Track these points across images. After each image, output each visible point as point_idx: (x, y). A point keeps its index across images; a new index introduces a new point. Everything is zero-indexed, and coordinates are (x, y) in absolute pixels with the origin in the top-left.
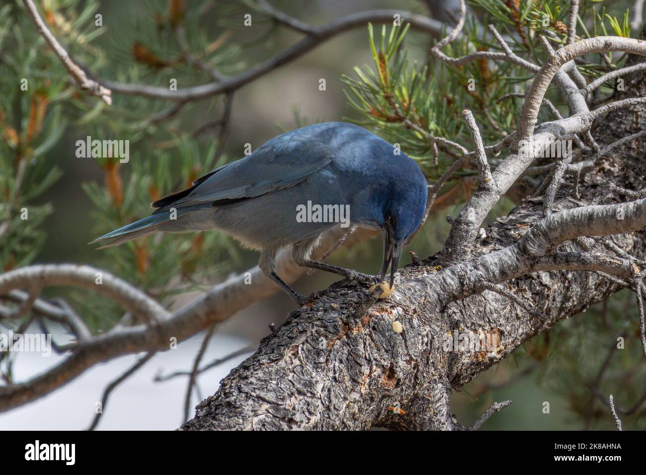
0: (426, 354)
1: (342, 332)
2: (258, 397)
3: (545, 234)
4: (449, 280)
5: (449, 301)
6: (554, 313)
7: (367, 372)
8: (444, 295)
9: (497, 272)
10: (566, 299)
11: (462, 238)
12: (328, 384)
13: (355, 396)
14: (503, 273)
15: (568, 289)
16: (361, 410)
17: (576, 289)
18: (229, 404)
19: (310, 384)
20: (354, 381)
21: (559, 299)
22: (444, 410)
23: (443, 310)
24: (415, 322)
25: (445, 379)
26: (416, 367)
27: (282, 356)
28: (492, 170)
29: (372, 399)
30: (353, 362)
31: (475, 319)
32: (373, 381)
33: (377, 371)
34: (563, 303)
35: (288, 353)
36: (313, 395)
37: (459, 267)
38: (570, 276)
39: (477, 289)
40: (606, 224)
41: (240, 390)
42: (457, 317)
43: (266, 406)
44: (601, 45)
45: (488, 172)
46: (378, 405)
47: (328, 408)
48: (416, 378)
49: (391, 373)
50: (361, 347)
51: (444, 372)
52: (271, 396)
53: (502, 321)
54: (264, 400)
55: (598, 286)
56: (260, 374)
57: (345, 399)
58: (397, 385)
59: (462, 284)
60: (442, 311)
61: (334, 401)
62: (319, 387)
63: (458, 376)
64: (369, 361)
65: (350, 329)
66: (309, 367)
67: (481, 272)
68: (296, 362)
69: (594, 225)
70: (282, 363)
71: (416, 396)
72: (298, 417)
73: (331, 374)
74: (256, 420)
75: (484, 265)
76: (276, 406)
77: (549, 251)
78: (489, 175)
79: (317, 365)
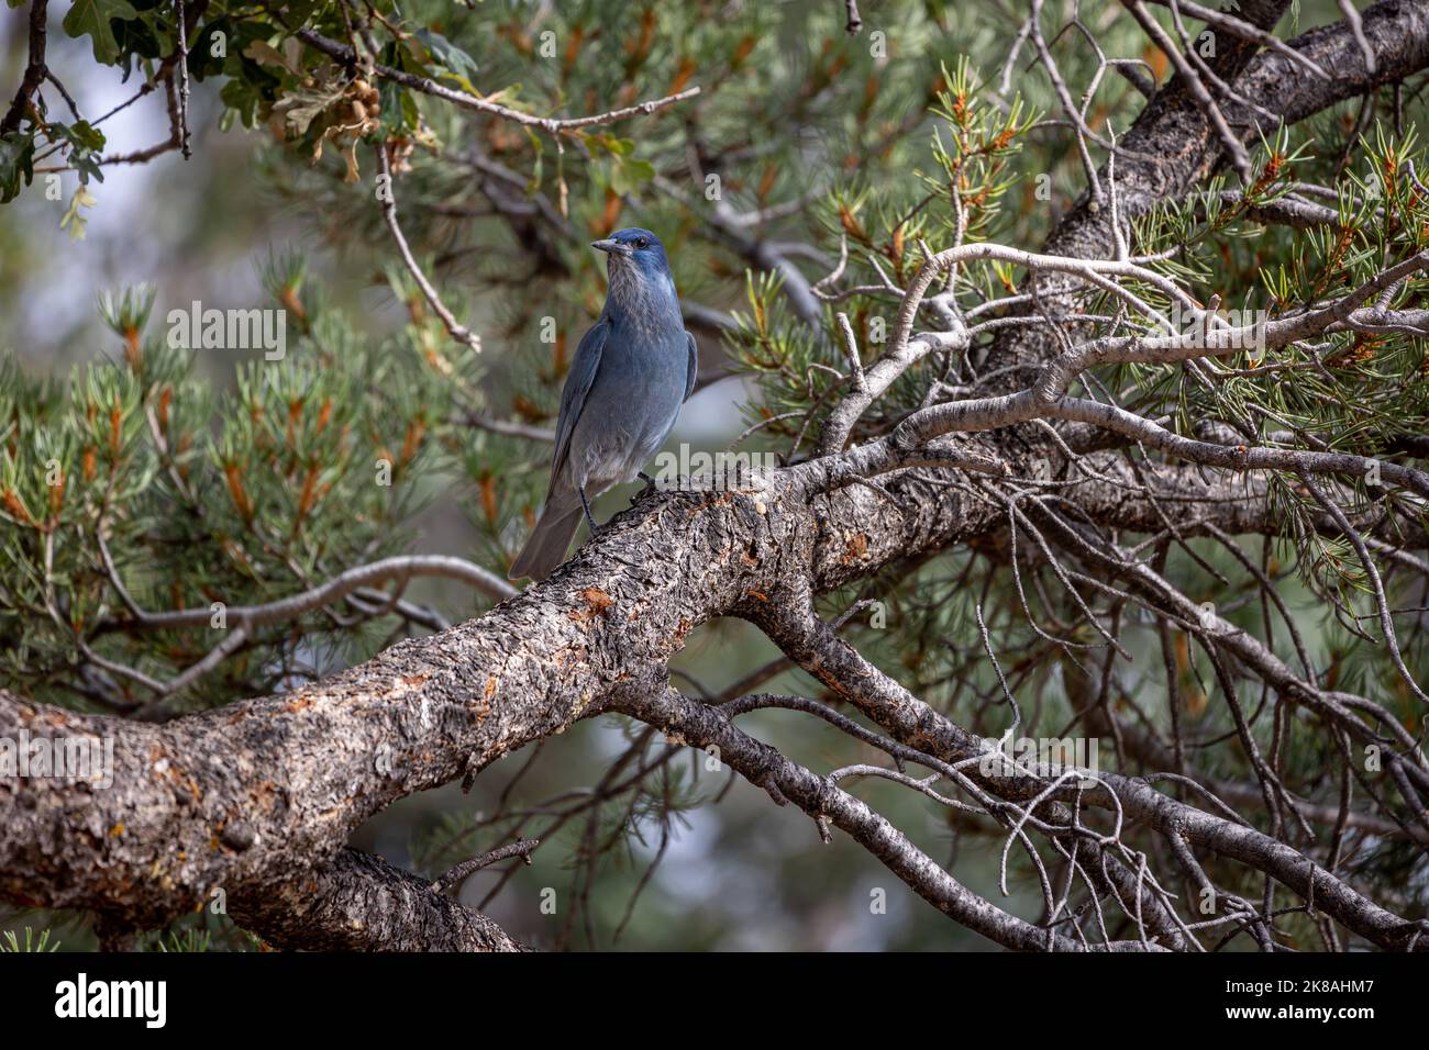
0: (790, 539)
1: (703, 504)
2: (616, 558)
3: (916, 428)
4: (816, 471)
5: (815, 493)
6: (924, 534)
7: (728, 545)
8: (810, 486)
9: (865, 465)
10: (937, 521)
11: (831, 439)
12: (687, 551)
13: (714, 566)
14: (871, 466)
15: (939, 511)
16: (720, 582)
17: (948, 513)
18: (585, 564)
19: (669, 549)
20: (714, 551)
21: (929, 520)
22: (807, 603)
23: (809, 501)
24: (780, 507)
25: (809, 571)
26: (779, 551)
27: (641, 521)
28: (865, 373)
29: (732, 574)
30: (713, 532)
31: (841, 520)
32: (734, 556)
33: (739, 546)
34: (933, 525)
35: (648, 520)
36: (672, 560)
37: (826, 459)
38: (941, 497)
39: (845, 482)
40: (978, 418)
41: (597, 551)
42: (823, 514)
43: (622, 567)
44: (981, 251)
45: (861, 374)
46: (739, 584)
47: (686, 575)
48: (779, 563)
49: (753, 550)
50: (723, 520)
51: (808, 563)
52: (628, 558)
53: (870, 527)
54: (621, 561)
55: (970, 516)
56: (619, 538)
57: (704, 568)
58: (759, 567)
59: (829, 475)
60: (808, 503)
61: (693, 568)
62: (678, 553)
63: (823, 575)
64: (731, 534)
65: (713, 501)
66: (669, 533)
67: (850, 464)
68: (656, 528)
69: (966, 419)
70: (641, 529)
71: (778, 583)
72: (655, 579)
73: (691, 542)
74: (611, 579)
75: (852, 458)
76: (633, 567)
77: (919, 446)
78: (861, 377)
79: (676, 532)
